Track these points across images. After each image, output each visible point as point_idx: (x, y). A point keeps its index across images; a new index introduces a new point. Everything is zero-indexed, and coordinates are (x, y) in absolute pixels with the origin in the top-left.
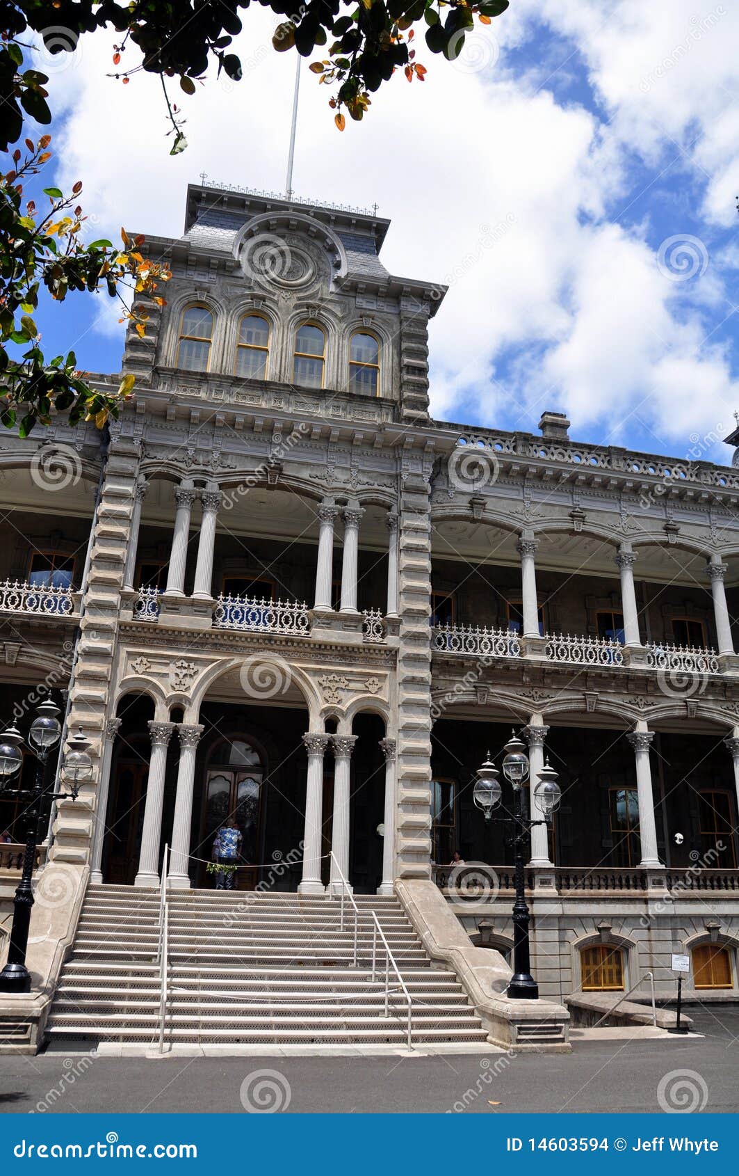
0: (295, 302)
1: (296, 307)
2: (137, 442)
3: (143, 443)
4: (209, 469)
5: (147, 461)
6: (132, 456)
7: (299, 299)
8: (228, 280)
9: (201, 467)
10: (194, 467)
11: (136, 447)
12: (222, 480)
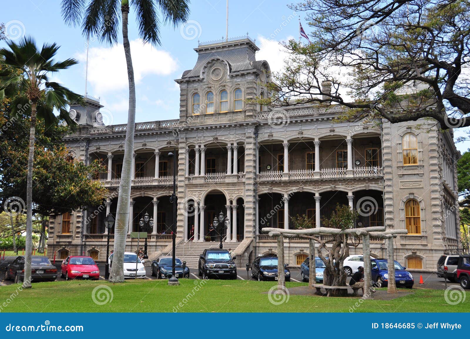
0: (218, 86)
1: (219, 87)
2: (185, 139)
3: (186, 138)
4: (201, 142)
5: (188, 142)
6: (183, 142)
7: (220, 84)
8: (202, 84)
9: (200, 142)
10: (198, 142)
11: (184, 140)
12: (204, 144)
